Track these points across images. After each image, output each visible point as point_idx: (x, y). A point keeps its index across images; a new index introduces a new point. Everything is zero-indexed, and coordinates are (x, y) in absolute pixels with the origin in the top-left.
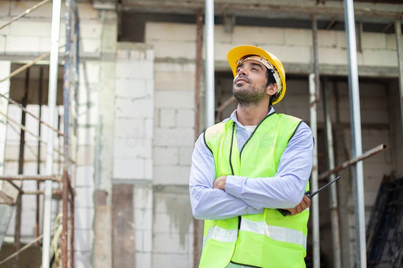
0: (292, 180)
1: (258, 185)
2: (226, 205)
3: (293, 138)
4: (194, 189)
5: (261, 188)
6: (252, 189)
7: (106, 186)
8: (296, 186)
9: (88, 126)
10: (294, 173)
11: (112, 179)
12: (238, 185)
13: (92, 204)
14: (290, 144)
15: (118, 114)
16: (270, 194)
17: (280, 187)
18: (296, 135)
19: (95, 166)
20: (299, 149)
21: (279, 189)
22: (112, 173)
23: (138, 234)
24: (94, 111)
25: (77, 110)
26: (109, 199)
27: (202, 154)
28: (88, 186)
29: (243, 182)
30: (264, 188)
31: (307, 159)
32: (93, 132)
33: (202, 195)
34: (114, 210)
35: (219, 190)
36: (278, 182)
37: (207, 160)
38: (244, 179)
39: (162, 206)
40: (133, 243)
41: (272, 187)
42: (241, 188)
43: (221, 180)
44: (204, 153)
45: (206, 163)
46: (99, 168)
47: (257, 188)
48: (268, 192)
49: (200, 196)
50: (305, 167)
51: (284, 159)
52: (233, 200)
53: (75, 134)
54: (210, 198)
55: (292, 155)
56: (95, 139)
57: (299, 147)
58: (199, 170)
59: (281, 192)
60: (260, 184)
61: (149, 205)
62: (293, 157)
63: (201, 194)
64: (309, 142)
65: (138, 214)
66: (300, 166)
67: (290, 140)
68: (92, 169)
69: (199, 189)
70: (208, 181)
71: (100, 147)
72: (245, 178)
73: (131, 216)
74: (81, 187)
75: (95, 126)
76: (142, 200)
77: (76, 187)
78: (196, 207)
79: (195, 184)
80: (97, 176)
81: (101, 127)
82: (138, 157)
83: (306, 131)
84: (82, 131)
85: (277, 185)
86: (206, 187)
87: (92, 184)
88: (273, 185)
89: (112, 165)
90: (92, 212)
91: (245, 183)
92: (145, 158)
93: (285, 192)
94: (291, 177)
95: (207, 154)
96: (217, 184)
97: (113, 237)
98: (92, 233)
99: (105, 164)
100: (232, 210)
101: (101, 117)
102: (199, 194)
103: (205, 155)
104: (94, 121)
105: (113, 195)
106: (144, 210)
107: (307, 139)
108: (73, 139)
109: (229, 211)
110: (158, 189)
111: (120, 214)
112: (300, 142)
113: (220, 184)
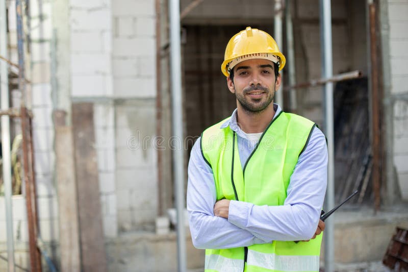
0: (305, 212)
1: (266, 218)
2: (229, 237)
3: (305, 153)
4: (193, 217)
5: (269, 222)
6: (259, 221)
7: (65, 105)
8: (310, 218)
9: (42, 41)
10: (306, 202)
11: (71, 98)
12: (242, 216)
13: (50, 123)
14: (301, 160)
15: (74, 27)
16: (279, 228)
17: (290, 220)
18: (307, 148)
19: (51, 83)
20: (312, 166)
21: (289, 223)
22: (70, 90)
23: (101, 154)
24: (48, 25)
25: (29, 25)
26: (68, 119)
27: (200, 169)
28: (45, 106)
29: (248, 212)
30: (273, 222)
31: (322, 179)
32: (47, 47)
33: (202, 224)
34: (75, 130)
35: (220, 219)
36: (289, 215)
37: (206, 178)
38: (249, 208)
39: (123, 120)
40: (96, 165)
41: (282, 221)
42: (246, 220)
43: (223, 207)
44: (202, 168)
45: (204, 181)
46: (56, 86)
47: (264, 221)
48: (277, 227)
49: (200, 225)
50: (319, 193)
51: (296, 181)
52: (237, 231)
53: (29, 51)
54: (212, 229)
55: (304, 176)
56: (51, 54)
57: (312, 164)
58: (197, 191)
59: (293, 226)
60: (268, 217)
61: (111, 123)
62: (305, 179)
63: (201, 222)
64: (323, 156)
65: (99, 133)
66: (314, 191)
67: (301, 156)
68: (48, 88)
69: (199, 217)
70: (207, 205)
71: (56, 63)
72: (250, 205)
73: (92, 136)
74: (38, 107)
75: (50, 41)
76: (103, 117)
77: (33, 106)
78: (196, 238)
79: (193, 211)
80: (54, 95)
81: (55, 42)
82: (97, 73)
83: (320, 141)
84: (35, 47)
85: (288, 218)
86: (207, 215)
87: (49, 102)
88: (283, 218)
89: (70, 82)
90: (51, 133)
91: (251, 214)
92: (104, 74)
93: (297, 227)
94: (303, 207)
95: (206, 170)
96: (219, 211)
97: (75, 159)
98: (52, 155)
99: (62, 82)
100: (238, 242)
101: (55, 31)
102: (199, 223)
103: (203, 170)
104: (48, 35)
105: (73, 115)
106: (105, 128)
107: (320, 152)
108: (26, 56)
109: (233, 243)
110: (118, 102)
111: (81, 135)
112: (314, 157)
113: (221, 212)
